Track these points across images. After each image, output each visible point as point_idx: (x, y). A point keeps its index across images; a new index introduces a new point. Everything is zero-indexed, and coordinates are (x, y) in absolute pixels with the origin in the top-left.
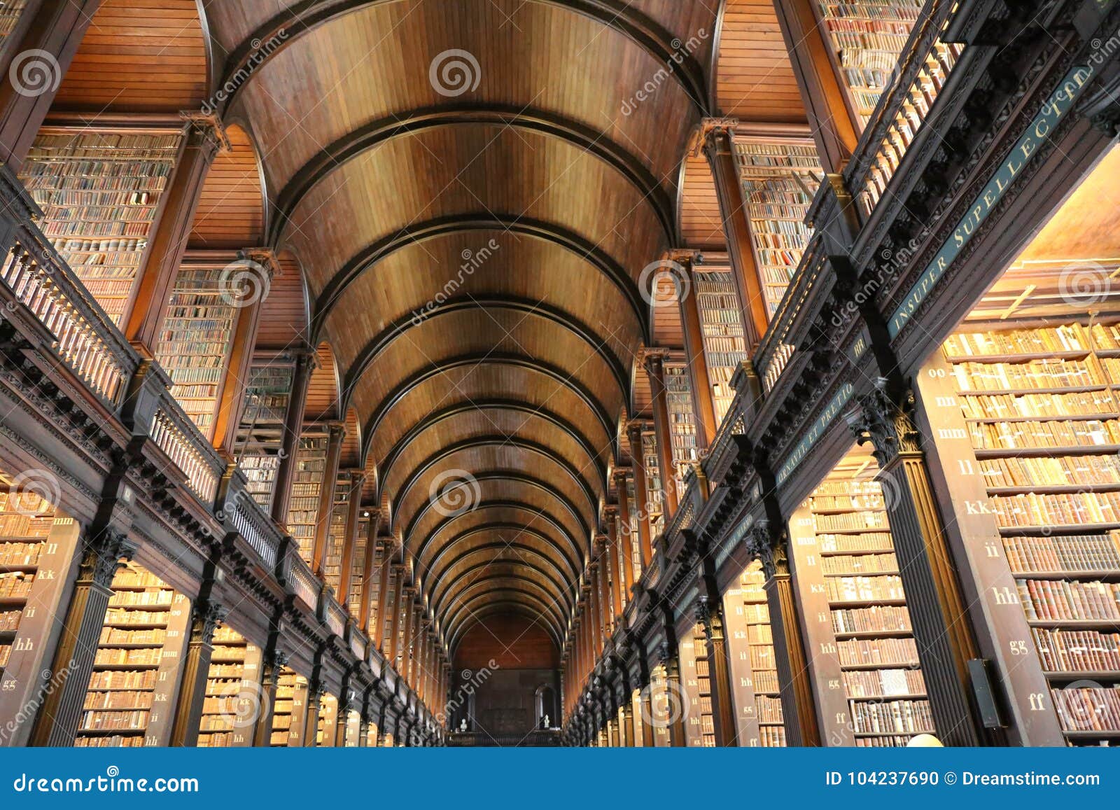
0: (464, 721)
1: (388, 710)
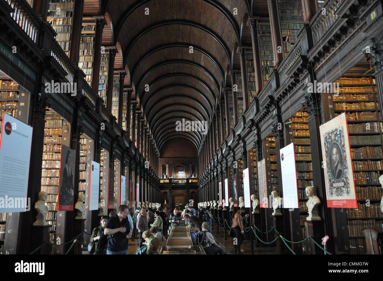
0: (165, 175)
1: (138, 167)
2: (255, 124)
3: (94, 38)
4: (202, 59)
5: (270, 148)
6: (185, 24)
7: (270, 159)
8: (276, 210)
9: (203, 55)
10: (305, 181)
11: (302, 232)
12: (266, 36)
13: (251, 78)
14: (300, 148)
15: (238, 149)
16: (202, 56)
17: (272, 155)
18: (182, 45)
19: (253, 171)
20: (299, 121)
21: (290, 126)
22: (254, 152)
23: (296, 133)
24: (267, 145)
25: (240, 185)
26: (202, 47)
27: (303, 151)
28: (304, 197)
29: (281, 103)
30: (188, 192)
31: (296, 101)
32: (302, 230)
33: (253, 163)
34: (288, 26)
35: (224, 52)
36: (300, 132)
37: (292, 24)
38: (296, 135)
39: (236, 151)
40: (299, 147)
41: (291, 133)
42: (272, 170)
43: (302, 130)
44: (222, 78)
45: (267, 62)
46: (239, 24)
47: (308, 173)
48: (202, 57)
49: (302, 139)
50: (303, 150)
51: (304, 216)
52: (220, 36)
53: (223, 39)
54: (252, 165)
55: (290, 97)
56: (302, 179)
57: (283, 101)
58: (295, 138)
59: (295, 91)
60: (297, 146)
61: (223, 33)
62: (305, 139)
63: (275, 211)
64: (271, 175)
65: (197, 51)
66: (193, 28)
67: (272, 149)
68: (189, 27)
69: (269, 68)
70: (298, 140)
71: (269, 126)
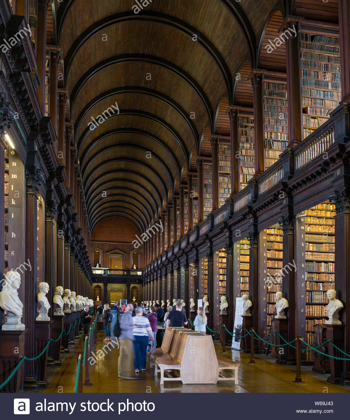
2: (253, 212)
3: (49, 79)
4: (168, 114)
5: (268, 242)
6: (154, 63)
7: (266, 255)
8: (280, 312)
9: (171, 108)
10: (314, 283)
11: (307, 338)
12: (273, 99)
13: (243, 150)
14: (311, 246)
15: (218, 239)
16: (168, 109)
17: (269, 250)
18: (144, 92)
19: (240, 267)
20: (313, 215)
21: (302, 220)
22: (241, 244)
23: (309, 228)
24: (265, 238)
25: (218, 283)
26: (171, 97)
27: (315, 250)
28: (311, 301)
29: (294, 192)
30: (128, 286)
31: (318, 193)
32: (307, 335)
33: (239, 258)
34: (309, 94)
35: (202, 108)
36: (313, 228)
37: (315, 91)
38: (308, 230)
39: (214, 241)
40: (311, 244)
41: (303, 228)
42: (268, 268)
43: (315, 225)
44: (194, 142)
45: (271, 134)
46: (233, 75)
47: (318, 274)
48: (169, 111)
49: (314, 236)
50: (315, 247)
51: (310, 321)
52: (201, 85)
53: (204, 90)
54: (238, 259)
55: (310, 187)
56: (311, 280)
57: (299, 189)
58: (306, 233)
59: (318, 181)
60: (308, 243)
61: (205, 82)
62: (317, 236)
63: (278, 313)
64: (266, 273)
65: (163, 101)
66: (163, 69)
67: (270, 243)
68: (158, 67)
69: (273, 142)
70: (310, 236)
71: (273, 216)
